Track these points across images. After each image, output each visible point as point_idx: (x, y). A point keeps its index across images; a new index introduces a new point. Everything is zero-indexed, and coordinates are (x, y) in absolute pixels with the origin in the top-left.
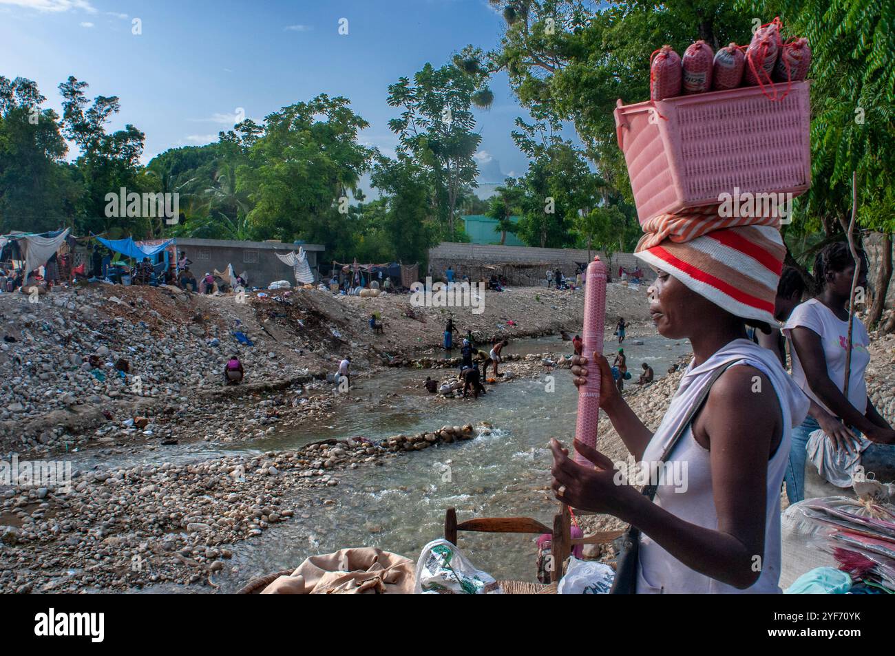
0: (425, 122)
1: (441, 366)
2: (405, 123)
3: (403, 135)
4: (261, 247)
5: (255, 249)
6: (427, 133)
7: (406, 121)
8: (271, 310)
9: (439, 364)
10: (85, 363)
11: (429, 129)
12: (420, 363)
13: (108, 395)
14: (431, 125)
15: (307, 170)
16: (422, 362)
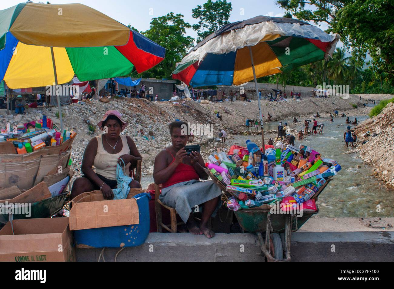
0: (207, 26)
1: (255, 134)
2: (200, 26)
3: (199, 32)
4: (151, 81)
5: (149, 82)
6: (208, 31)
7: (200, 25)
8: (183, 109)
9: (254, 133)
10: (139, 133)
11: (209, 29)
12: (245, 133)
13: (154, 147)
14: (210, 27)
15: (170, 47)
16: (247, 132)
